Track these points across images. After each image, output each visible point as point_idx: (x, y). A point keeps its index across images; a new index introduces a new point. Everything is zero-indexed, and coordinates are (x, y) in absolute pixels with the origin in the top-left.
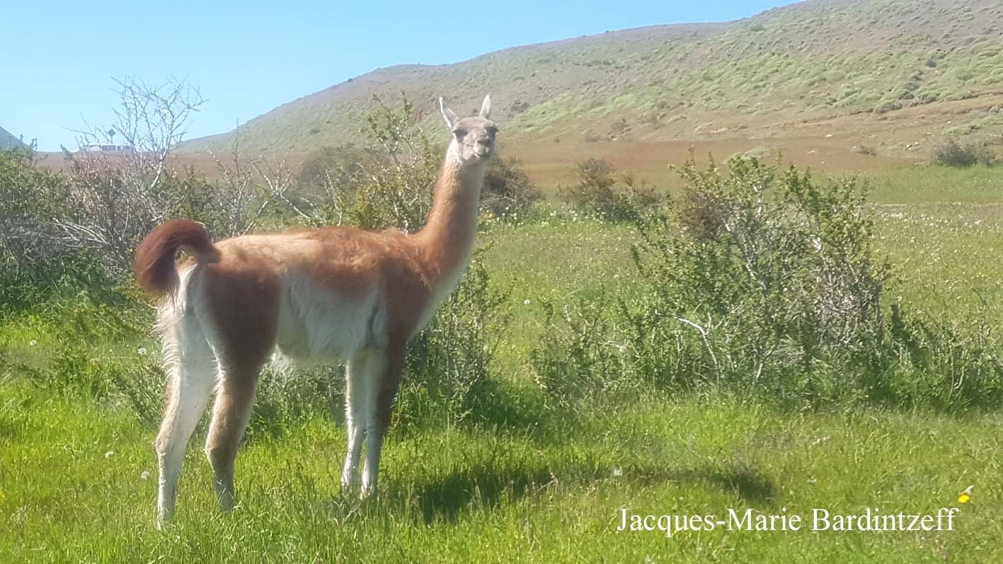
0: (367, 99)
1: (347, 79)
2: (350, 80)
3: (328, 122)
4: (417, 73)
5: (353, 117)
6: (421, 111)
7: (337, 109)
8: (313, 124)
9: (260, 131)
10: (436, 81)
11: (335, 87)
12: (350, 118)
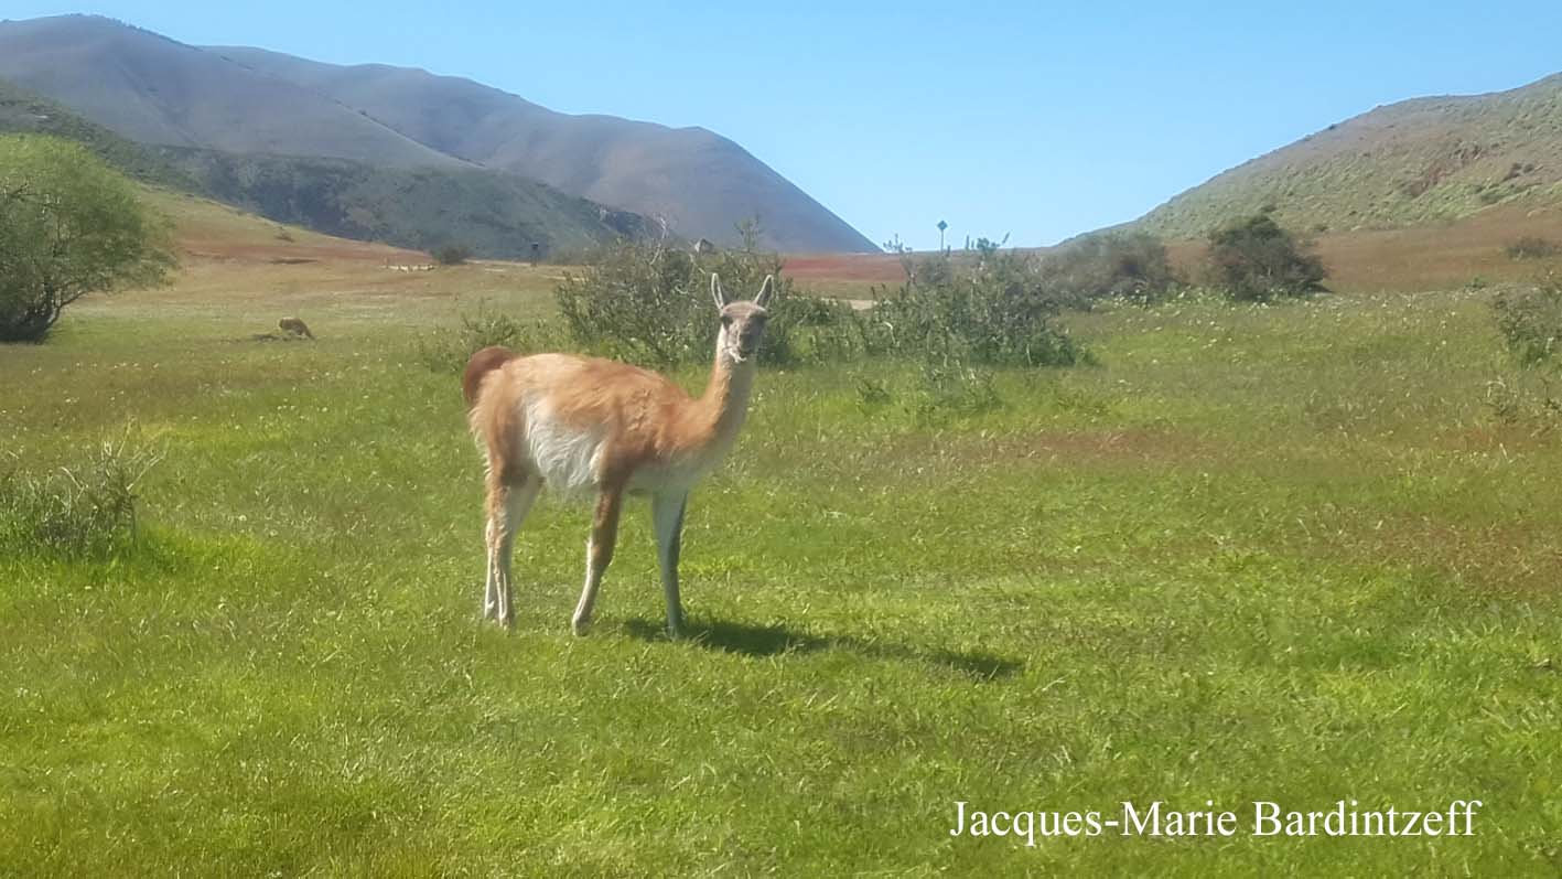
0: (1355, 155)
1: (1327, 126)
2: (1332, 128)
3: (1291, 194)
4: (1442, 110)
5: (1330, 185)
6: (1439, 169)
7: (1306, 174)
8: (1266, 198)
9: (1187, 213)
10: (1469, 120)
11: (1306, 140)
12: (1325, 187)
